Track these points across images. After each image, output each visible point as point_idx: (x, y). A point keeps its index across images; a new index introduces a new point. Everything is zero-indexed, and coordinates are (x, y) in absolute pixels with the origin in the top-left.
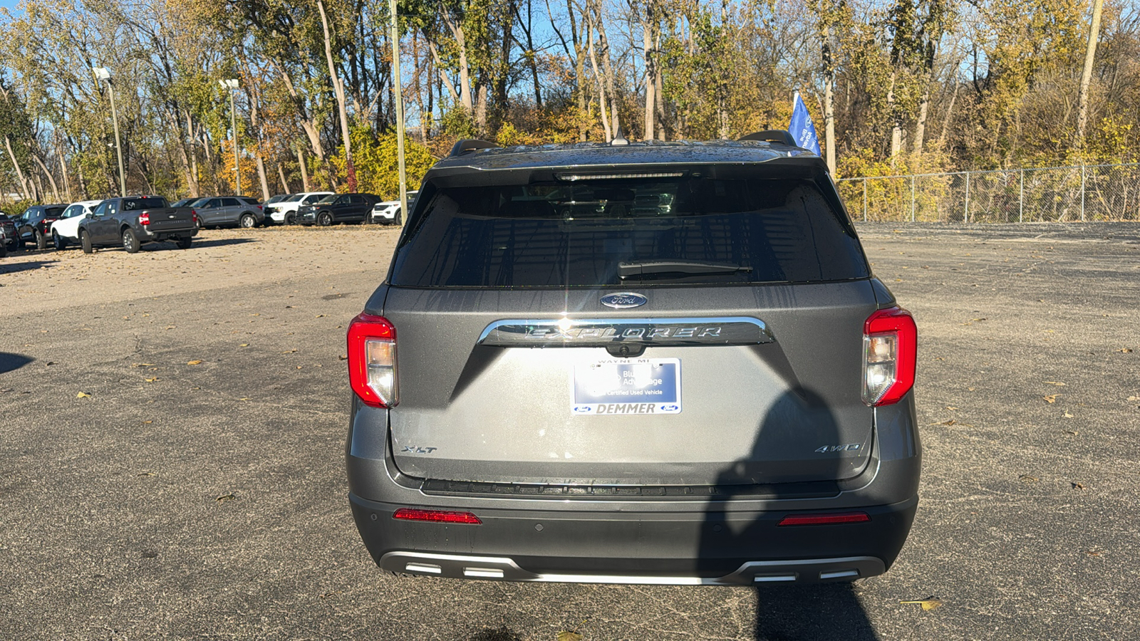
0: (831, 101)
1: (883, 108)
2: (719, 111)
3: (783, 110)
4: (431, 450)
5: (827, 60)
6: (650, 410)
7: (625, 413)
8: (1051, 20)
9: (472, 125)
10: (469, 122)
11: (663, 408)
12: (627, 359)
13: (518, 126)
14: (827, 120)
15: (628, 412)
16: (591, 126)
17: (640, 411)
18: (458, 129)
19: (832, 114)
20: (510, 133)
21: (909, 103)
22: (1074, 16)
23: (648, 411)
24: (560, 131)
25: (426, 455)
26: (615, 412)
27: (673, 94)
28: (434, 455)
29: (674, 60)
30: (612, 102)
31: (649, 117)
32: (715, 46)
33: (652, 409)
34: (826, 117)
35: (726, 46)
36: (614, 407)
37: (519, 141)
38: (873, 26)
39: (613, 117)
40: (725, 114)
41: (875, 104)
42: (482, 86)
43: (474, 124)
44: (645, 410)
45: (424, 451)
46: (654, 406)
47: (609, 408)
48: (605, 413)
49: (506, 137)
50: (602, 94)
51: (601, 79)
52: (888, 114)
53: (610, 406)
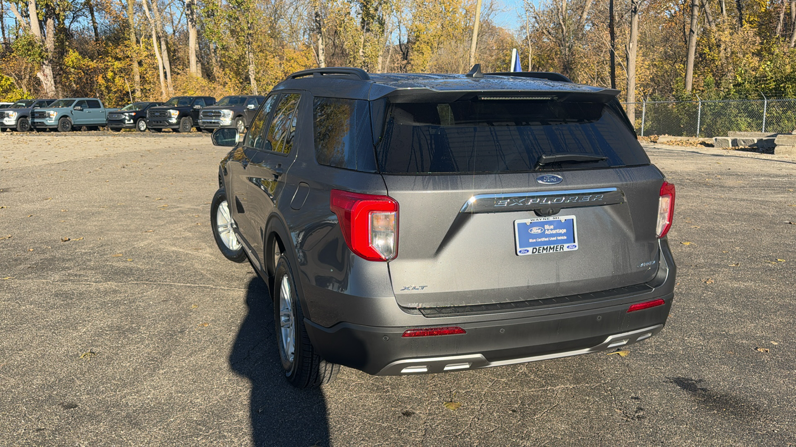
0: (322, 51)
1: (358, 59)
2: (247, 52)
3: (291, 55)
4: (423, 287)
5: (318, 23)
6: (561, 249)
7: (548, 252)
8: (442, 9)
9: (42, 50)
10: (39, 47)
11: (568, 247)
12: (547, 218)
13: (83, 53)
14: (320, 65)
15: (549, 251)
16: (143, 56)
17: (556, 250)
18: (29, 52)
19: (323, 61)
20: (76, 59)
21: (374, 57)
22: (455, 8)
23: (560, 250)
24: (117, 59)
25: (420, 291)
26: (543, 252)
27: (213, 37)
28: (425, 291)
29: (211, 12)
30: (161, 39)
31: (192, 53)
32: (243, 5)
33: (562, 248)
34: (320, 63)
35: (251, 6)
36: (541, 249)
37: (84, 65)
38: (349, 3)
39: (163, 51)
40: (251, 55)
41: (352, 56)
42: (49, 19)
43: (44, 50)
44: (559, 249)
45: (418, 289)
46: (563, 246)
47: (539, 250)
48: (537, 253)
49: (72, 61)
50: (154, 33)
51: (152, 21)
52: (361, 63)
53: (539, 248)
